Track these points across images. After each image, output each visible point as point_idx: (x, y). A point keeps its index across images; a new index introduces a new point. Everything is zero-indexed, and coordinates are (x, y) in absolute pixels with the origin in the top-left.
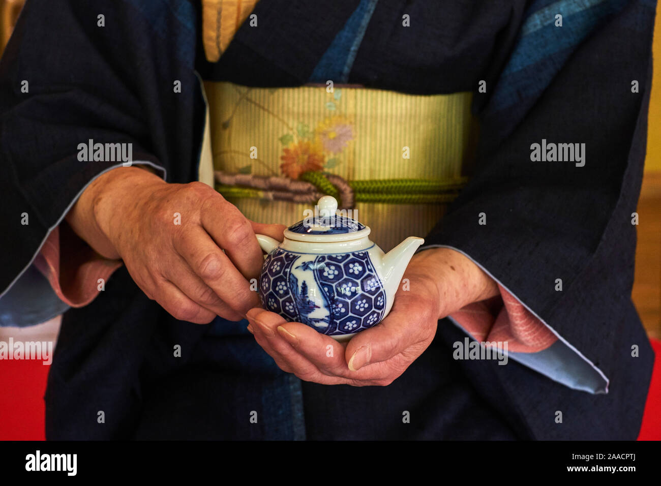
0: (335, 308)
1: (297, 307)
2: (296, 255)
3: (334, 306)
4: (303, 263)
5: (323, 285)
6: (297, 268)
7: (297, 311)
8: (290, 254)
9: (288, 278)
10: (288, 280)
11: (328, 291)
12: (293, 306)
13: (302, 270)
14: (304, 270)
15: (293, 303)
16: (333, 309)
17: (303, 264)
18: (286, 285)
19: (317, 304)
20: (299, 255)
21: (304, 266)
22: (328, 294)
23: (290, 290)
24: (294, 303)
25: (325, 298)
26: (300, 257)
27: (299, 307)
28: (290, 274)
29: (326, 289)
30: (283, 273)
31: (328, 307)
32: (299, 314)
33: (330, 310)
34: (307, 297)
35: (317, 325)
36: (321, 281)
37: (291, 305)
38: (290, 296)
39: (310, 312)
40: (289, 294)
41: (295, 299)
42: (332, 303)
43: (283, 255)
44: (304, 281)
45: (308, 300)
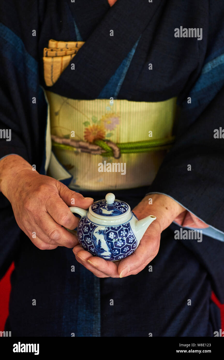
0: (114, 252)
1: (96, 250)
2: (96, 225)
3: (113, 251)
4: (99, 230)
5: (109, 242)
6: (96, 233)
7: (96, 252)
8: (93, 224)
9: (92, 237)
10: (92, 238)
11: (111, 245)
12: (94, 250)
13: (99, 234)
14: (100, 234)
15: (94, 248)
16: (113, 252)
17: (99, 231)
18: (91, 240)
19: (105, 250)
20: (97, 225)
21: (99, 232)
22: (111, 246)
23: (93, 243)
24: (95, 248)
25: (109, 247)
26: (97, 226)
27: (97, 250)
28: (93, 235)
29: (110, 244)
30: (89, 234)
31: (110, 251)
32: (97, 253)
33: (111, 253)
34: (101, 247)
35: (105, 258)
36: (107, 240)
37: (93, 249)
38: (93, 245)
39: (102, 253)
40: (92, 244)
41: (95, 247)
42: (112, 250)
43: (89, 224)
44: (100, 240)
45: (101, 248)
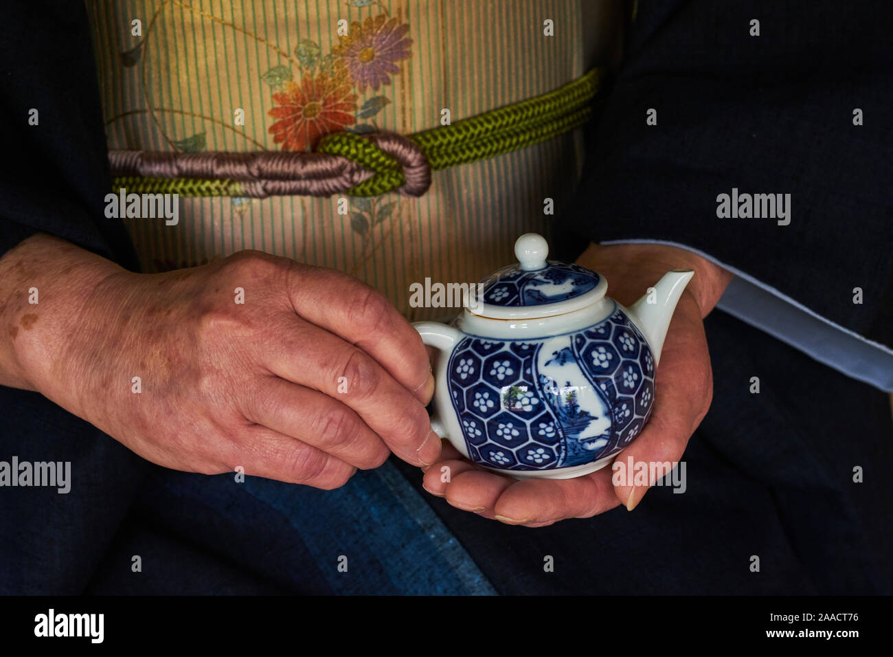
0: (619, 413)
1: (561, 427)
2: (533, 343)
3: (616, 410)
4: (554, 354)
5: (597, 381)
6: (547, 364)
7: (560, 433)
8: (519, 343)
9: (537, 385)
10: (537, 387)
11: (607, 390)
12: (554, 427)
13: (558, 364)
14: (562, 364)
15: (553, 420)
16: (615, 415)
17: (555, 356)
18: (536, 396)
19: (592, 414)
20: (539, 342)
21: (558, 358)
22: (607, 394)
23: (545, 403)
24: (556, 421)
25: (604, 400)
26: (542, 344)
27: (564, 426)
28: (539, 377)
29: (603, 387)
30: (524, 377)
31: (608, 414)
33: (611, 419)
34: (578, 406)
35: (591, 447)
36: (594, 376)
37: (549, 426)
38: (548, 412)
39: (583, 429)
40: (544, 408)
41: (557, 415)
42: (613, 407)
43: (507, 348)
44: (568, 383)
45: (579, 411)
